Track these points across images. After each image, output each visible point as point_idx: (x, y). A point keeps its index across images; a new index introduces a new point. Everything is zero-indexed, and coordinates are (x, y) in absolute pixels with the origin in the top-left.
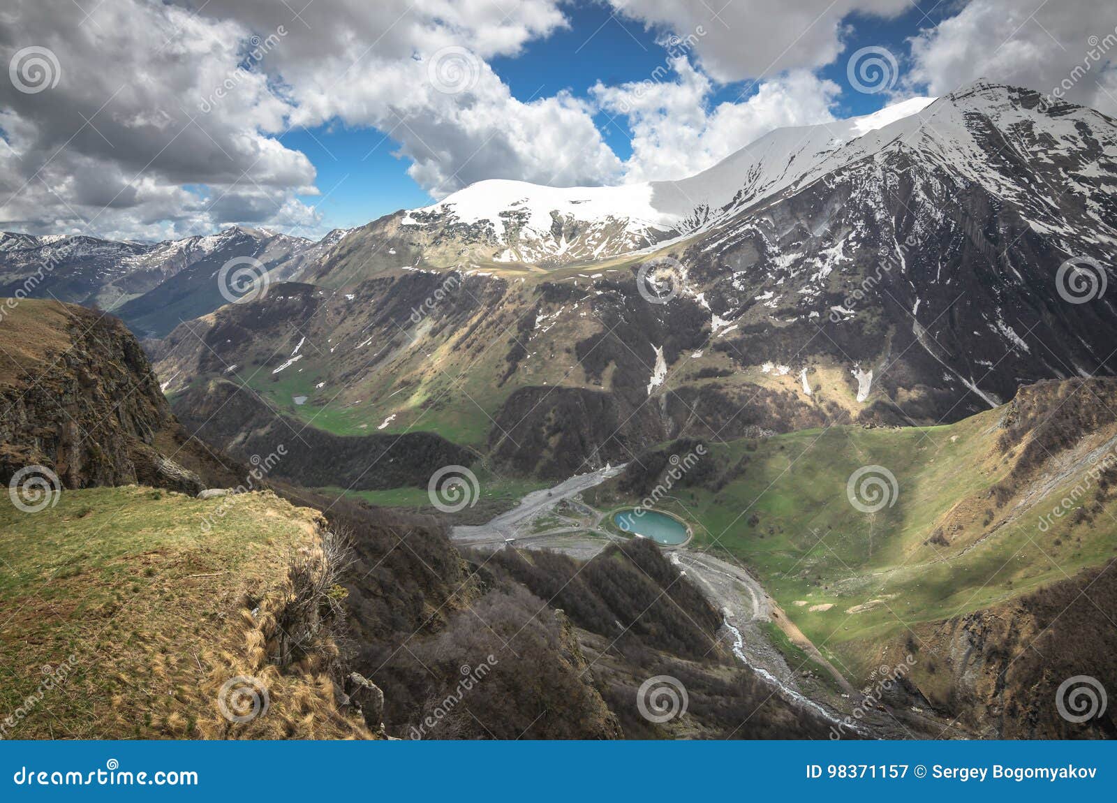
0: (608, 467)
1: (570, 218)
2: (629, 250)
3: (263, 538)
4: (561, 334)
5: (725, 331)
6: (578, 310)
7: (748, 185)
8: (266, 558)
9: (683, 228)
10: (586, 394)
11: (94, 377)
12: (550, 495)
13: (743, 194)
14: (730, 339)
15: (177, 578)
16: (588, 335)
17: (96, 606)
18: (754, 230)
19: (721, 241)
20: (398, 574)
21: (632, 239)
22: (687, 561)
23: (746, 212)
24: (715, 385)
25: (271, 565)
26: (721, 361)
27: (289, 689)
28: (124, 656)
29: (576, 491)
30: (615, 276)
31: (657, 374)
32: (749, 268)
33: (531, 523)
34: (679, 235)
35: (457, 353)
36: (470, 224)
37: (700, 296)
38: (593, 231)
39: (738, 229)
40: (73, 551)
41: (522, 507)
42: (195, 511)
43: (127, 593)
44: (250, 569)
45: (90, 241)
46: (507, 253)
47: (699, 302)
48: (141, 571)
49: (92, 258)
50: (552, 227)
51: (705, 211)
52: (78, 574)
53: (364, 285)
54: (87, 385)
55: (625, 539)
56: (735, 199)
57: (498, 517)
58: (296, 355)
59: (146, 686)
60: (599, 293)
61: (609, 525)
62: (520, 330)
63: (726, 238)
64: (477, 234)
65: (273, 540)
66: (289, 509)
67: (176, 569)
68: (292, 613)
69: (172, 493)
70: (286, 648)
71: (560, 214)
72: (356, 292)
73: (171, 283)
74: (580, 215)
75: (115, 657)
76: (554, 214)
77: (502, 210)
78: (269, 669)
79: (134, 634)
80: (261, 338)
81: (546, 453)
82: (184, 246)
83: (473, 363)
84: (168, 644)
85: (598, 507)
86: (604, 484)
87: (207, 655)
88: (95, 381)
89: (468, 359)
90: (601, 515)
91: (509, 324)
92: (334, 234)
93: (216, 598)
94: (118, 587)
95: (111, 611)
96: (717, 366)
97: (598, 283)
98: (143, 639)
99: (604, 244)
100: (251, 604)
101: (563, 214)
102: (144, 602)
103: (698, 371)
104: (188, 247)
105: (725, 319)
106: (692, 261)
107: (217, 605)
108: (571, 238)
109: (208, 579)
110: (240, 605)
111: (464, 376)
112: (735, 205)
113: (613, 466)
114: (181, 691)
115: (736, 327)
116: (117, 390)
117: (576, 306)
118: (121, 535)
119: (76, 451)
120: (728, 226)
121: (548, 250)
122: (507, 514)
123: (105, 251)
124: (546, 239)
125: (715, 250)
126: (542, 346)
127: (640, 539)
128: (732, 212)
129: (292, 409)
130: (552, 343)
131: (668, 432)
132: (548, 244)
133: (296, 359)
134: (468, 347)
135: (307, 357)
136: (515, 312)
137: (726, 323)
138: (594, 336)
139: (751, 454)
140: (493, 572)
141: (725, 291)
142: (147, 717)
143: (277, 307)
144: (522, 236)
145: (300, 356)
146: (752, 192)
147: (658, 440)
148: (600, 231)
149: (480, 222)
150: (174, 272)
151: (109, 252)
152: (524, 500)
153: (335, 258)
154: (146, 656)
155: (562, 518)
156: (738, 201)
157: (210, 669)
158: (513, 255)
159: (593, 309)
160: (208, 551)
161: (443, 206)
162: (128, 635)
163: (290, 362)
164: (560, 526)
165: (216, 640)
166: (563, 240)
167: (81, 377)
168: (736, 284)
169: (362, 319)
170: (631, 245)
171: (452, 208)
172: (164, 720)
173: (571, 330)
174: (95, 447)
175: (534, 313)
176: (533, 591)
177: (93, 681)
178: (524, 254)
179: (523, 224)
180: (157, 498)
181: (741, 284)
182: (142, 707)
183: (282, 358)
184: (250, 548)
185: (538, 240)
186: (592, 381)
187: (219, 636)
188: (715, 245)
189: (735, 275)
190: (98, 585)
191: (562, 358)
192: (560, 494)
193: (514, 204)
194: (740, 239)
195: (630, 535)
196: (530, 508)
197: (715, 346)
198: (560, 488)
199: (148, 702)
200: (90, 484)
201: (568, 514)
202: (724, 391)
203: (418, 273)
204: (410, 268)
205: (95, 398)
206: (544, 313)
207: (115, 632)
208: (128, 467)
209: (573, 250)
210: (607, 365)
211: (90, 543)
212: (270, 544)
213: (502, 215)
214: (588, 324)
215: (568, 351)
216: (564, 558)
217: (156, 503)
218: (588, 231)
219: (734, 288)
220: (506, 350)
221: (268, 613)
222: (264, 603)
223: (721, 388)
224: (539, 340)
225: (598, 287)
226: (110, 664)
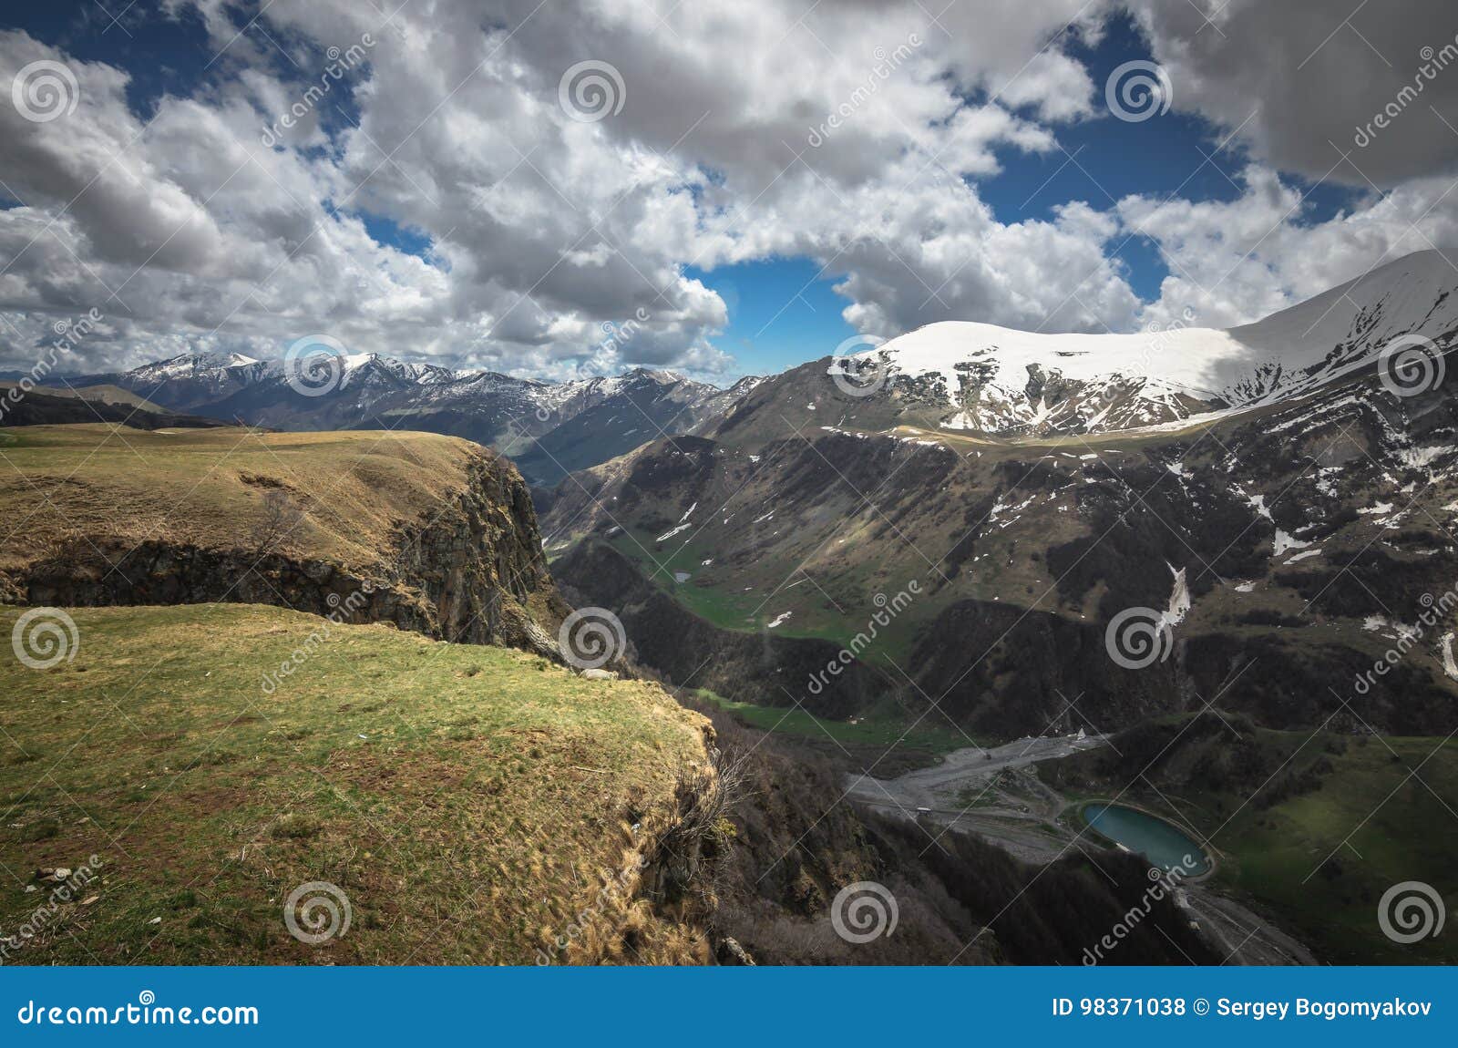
0: (1082, 734)
1: (1055, 375)
2: (1144, 424)
3: (650, 739)
4: (1026, 533)
5: (1298, 557)
6: (1057, 502)
7: (1355, 337)
8: (652, 764)
9: (1234, 396)
10: (1057, 621)
11: (484, 523)
12: (989, 757)
13: (1345, 351)
14: (1305, 569)
15: (561, 767)
16: (1067, 538)
17: (486, 780)
18: (1362, 406)
19: (1300, 420)
20: (772, 822)
21: (1149, 409)
22: (1202, 908)
23: (1348, 377)
24: (1272, 639)
25: (657, 774)
26: (1287, 602)
27: (662, 936)
28: (505, 843)
29: (1028, 760)
30: (1115, 460)
31: (1174, 608)
32: (1347, 464)
33: (956, 792)
34: (1227, 406)
35: (879, 543)
36: (914, 377)
37: (1257, 500)
38: (1088, 395)
39: (1331, 403)
40: (465, 711)
41: (945, 767)
42: (580, 692)
43: (512, 772)
44: (635, 775)
45: (499, 378)
46: (960, 417)
47: (1255, 507)
48: (527, 750)
49: (497, 395)
50: (1028, 386)
51: (1274, 373)
52: (469, 738)
53: (772, 445)
54: (478, 531)
55: (1099, 848)
56: (1329, 357)
57: (911, 774)
58: (685, 522)
59: (524, 886)
60: (1090, 481)
61: (1075, 822)
62: (969, 520)
63: (1309, 416)
64: (922, 390)
65: (661, 744)
66: (676, 710)
67: (560, 755)
68: (675, 840)
69: (556, 665)
70: (662, 882)
71: (1041, 368)
72: (763, 454)
73: (566, 427)
74: (1071, 371)
75: (498, 841)
76: (1032, 369)
77: (959, 361)
78: (643, 903)
79: (517, 821)
80: (649, 498)
81: (987, 696)
82: (584, 388)
83: (900, 557)
84: (546, 842)
85: (1059, 790)
86: (1071, 758)
87: (584, 866)
88: (484, 527)
89: (893, 551)
90: (1064, 804)
91: (952, 511)
92: (746, 381)
93: (596, 800)
94: (504, 762)
95: (497, 789)
96: (1279, 609)
97: (1090, 466)
98: (524, 829)
99: (1103, 414)
100: (633, 817)
101: (1045, 369)
102: (527, 787)
103: (1246, 612)
104: (588, 388)
105: (1298, 537)
106: (1245, 446)
107: (597, 809)
108: (1054, 402)
109: (591, 776)
110: (621, 816)
111: (885, 574)
112: (1328, 367)
113: (1090, 733)
114: (555, 901)
115: (1318, 552)
116: (501, 540)
117: (1053, 496)
118: (508, 704)
119: (457, 601)
120: (1314, 397)
121: (1019, 418)
122: (923, 772)
123: (510, 389)
124: (1018, 401)
125: (1290, 432)
126: (997, 547)
127: (1124, 853)
128: (1323, 377)
129: (672, 587)
130: (1013, 544)
131: (1185, 698)
132: (1020, 408)
133: (683, 527)
134: (895, 535)
135: (695, 527)
136: (963, 497)
137: (1302, 544)
138: (1078, 540)
139: (1333, 758)
140: (896, 849)
141: (1301, 496)
142: (521, 922)
143: (671, 464)
144: (983, 396)
145: (688, 525)
146: (1362, 348)
147: (1166, 708)
148: (1099, 394)
149: (927, 375)
150: (572, 415)
151: (513, 390)
152: (950, 757)
153: (743, 410)
154: (526, 850)
155: (1003, 795)
156: (1334, 361)
157: (584, 884)
158: (969, 420)
159: (1079, 503)
160: (594, 742)
161: (881, 353)
162: (510, 820)
163: (676, 531)
164: (997, 805)
165: (593, 851)
166: (1042, 406)
167: (473, 520)
168: (1323, 486)
169: (768, 485)
170: (1147, 417)
171: (892, 356)
172: (537, 931)
173: (1041, 529)
174: (474, 600)
175: (991, 501)
176: (951, 891)
177: (476, 864)
178: (984, 420)
179: (987, 380)
180: (541, 669)
181: (1332, 486)
182: (517, 907)
183: (669, 525)
184: (635, 747)
185: (1005, 402)
186: (1068, 605)
187: (596, 848)
188: (1290, 424)
189: (1322, 473)
190: (487, 756)
191: (1026, 567)
192: (1002, 759)
193: (976, 354)
194: (1334, 419)
195: (1110, 844)
196: (957, 771)
197: (1277, 577)
198: (1005, 750)
199: (524, 905)
200: (463, 640)
201: (1014, 791)
202: (1290, 649)
203: (841, 435)
204: (830, 429)
205: (481, 545)
206: (1004, 503)
207: (499, 813)
208: (501, 627)
209: (1055, 420)
210: (1093, 585)
211: (481, 706)
212: (657, 748)
213: (957, 367)
214: (1069, 521)
215: (1035, 557)
216: (1000, 854)
217: (541, 674)
218: (1081, 395)
219: (1318, 492)
220: (946, 547)
221: (650, 833)
222: (646, 820)
223: (1283, 643)
224: (993, 538)
225: (1089, 472)
226: (492, 849)
